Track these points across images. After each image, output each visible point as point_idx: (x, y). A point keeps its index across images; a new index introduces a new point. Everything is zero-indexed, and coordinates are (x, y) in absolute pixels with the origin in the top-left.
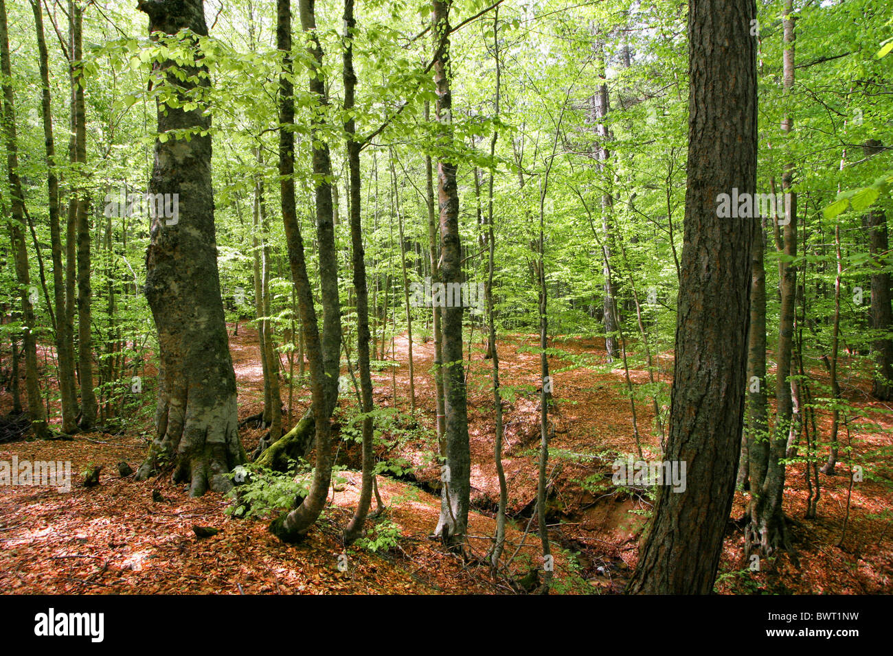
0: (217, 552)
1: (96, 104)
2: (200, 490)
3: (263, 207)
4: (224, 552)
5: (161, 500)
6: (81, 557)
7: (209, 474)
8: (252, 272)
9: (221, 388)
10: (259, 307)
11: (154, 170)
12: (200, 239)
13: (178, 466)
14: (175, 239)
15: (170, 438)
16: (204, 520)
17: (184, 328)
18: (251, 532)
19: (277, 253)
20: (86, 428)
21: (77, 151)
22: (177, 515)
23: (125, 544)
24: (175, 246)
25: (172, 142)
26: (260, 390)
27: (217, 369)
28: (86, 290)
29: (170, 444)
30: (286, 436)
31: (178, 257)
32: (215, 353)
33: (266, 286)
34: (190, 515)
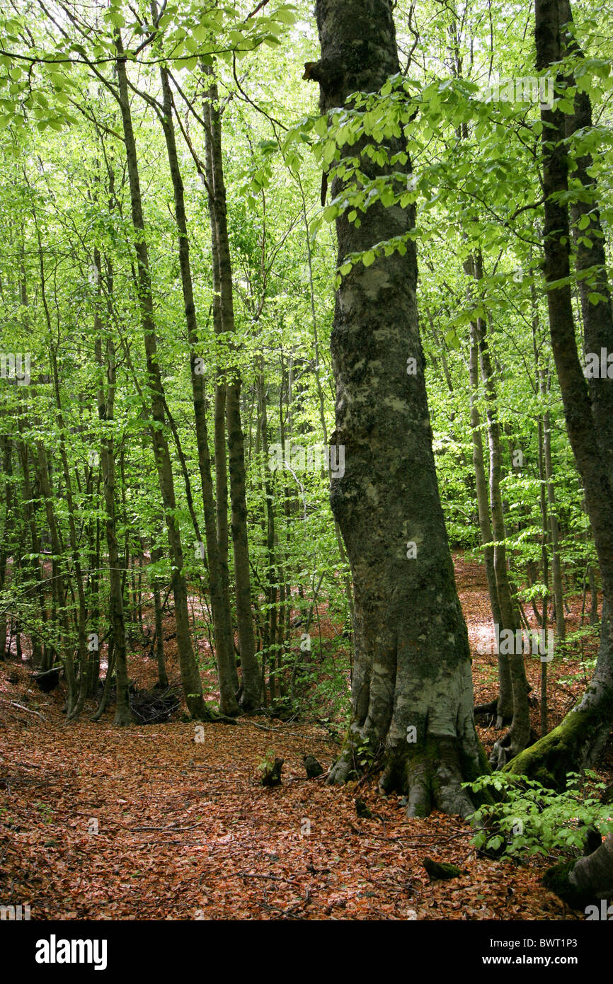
0: (463, 903)
1: (241, 245)
2: (423, 807)
3: (486, 359)
4: (474, 906)
5: (368, 816)
6: (273, 879)
7: (435, 784)
8: (471, 469)
9: (447, 648)
10: (485, 525)
11: (336, 318)
12: (406, 414)
13: (388, 768)
14: (371, 418)
15: (373, 724)
16: (435, 853)
17: (388, 555)
18: (514, 882)
19: (509, 434)
20: (249, 709)
21: (224, 316)
22: (394, 841)
23: (328, 871)
24: (370, 429)
25: (359, 269)
26: (492, 664)
27: (439, 619)
28: (240, 511)
29: (374, 733)
30: (545, 739)
31: (375, 445)
32: (436, 594)
33: (496, 490)
34: (414, 843)
